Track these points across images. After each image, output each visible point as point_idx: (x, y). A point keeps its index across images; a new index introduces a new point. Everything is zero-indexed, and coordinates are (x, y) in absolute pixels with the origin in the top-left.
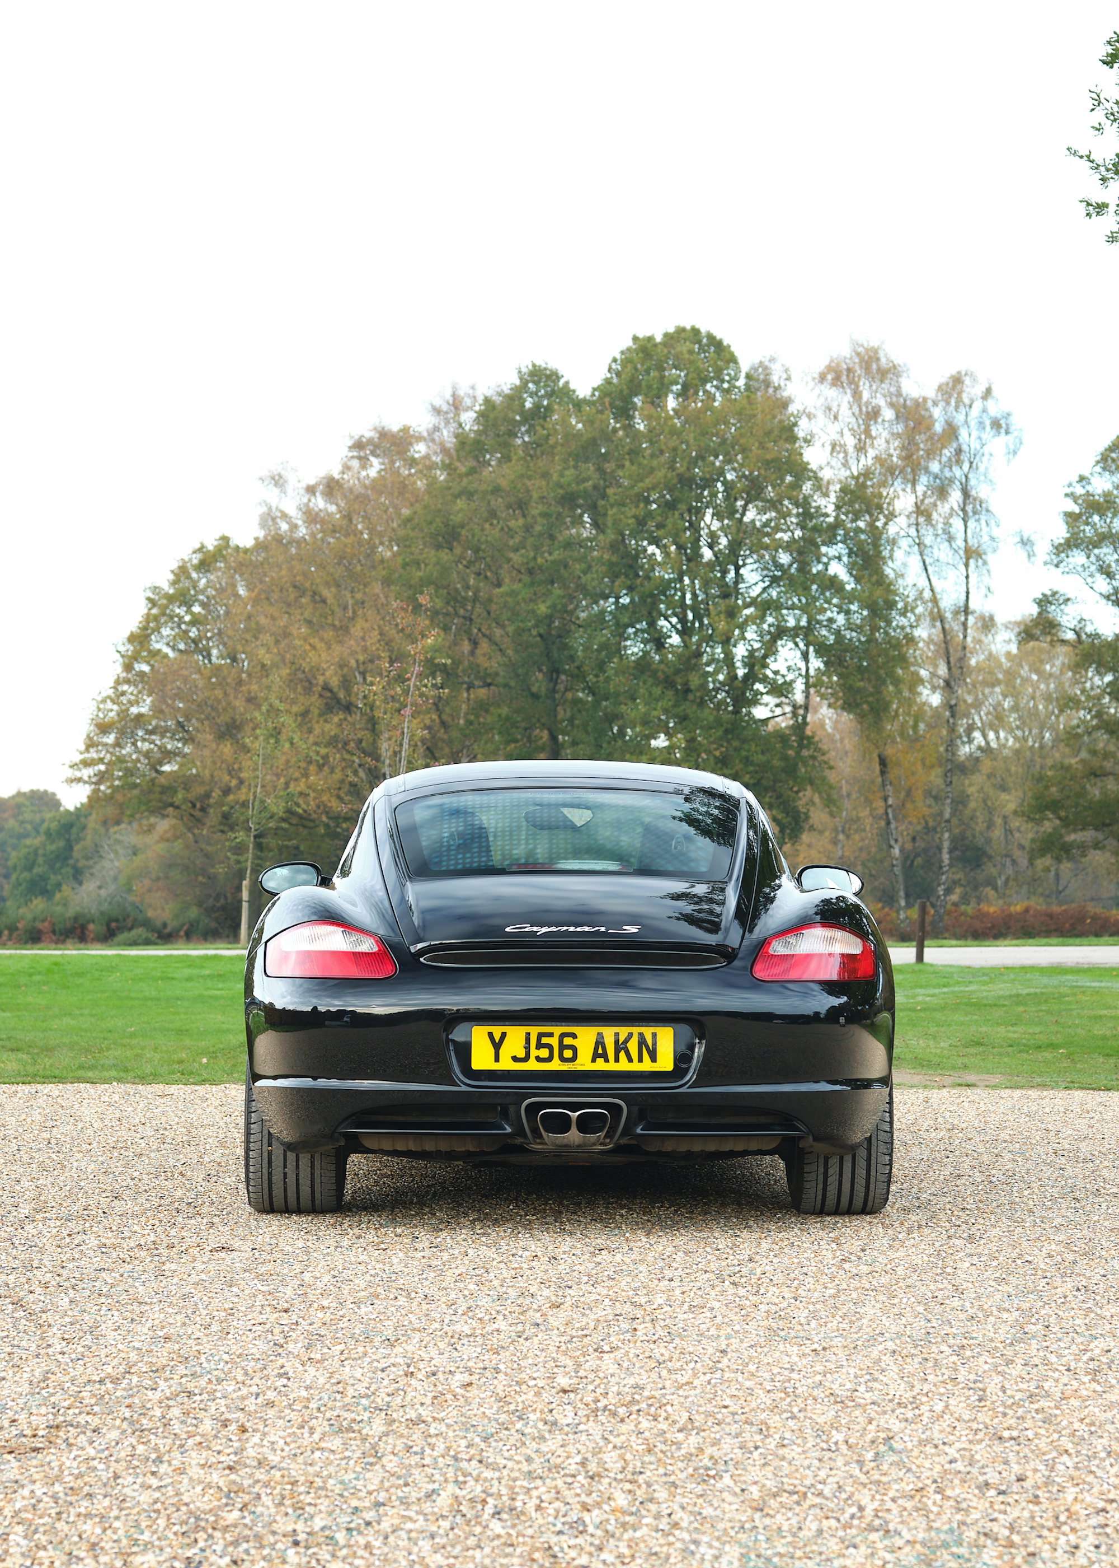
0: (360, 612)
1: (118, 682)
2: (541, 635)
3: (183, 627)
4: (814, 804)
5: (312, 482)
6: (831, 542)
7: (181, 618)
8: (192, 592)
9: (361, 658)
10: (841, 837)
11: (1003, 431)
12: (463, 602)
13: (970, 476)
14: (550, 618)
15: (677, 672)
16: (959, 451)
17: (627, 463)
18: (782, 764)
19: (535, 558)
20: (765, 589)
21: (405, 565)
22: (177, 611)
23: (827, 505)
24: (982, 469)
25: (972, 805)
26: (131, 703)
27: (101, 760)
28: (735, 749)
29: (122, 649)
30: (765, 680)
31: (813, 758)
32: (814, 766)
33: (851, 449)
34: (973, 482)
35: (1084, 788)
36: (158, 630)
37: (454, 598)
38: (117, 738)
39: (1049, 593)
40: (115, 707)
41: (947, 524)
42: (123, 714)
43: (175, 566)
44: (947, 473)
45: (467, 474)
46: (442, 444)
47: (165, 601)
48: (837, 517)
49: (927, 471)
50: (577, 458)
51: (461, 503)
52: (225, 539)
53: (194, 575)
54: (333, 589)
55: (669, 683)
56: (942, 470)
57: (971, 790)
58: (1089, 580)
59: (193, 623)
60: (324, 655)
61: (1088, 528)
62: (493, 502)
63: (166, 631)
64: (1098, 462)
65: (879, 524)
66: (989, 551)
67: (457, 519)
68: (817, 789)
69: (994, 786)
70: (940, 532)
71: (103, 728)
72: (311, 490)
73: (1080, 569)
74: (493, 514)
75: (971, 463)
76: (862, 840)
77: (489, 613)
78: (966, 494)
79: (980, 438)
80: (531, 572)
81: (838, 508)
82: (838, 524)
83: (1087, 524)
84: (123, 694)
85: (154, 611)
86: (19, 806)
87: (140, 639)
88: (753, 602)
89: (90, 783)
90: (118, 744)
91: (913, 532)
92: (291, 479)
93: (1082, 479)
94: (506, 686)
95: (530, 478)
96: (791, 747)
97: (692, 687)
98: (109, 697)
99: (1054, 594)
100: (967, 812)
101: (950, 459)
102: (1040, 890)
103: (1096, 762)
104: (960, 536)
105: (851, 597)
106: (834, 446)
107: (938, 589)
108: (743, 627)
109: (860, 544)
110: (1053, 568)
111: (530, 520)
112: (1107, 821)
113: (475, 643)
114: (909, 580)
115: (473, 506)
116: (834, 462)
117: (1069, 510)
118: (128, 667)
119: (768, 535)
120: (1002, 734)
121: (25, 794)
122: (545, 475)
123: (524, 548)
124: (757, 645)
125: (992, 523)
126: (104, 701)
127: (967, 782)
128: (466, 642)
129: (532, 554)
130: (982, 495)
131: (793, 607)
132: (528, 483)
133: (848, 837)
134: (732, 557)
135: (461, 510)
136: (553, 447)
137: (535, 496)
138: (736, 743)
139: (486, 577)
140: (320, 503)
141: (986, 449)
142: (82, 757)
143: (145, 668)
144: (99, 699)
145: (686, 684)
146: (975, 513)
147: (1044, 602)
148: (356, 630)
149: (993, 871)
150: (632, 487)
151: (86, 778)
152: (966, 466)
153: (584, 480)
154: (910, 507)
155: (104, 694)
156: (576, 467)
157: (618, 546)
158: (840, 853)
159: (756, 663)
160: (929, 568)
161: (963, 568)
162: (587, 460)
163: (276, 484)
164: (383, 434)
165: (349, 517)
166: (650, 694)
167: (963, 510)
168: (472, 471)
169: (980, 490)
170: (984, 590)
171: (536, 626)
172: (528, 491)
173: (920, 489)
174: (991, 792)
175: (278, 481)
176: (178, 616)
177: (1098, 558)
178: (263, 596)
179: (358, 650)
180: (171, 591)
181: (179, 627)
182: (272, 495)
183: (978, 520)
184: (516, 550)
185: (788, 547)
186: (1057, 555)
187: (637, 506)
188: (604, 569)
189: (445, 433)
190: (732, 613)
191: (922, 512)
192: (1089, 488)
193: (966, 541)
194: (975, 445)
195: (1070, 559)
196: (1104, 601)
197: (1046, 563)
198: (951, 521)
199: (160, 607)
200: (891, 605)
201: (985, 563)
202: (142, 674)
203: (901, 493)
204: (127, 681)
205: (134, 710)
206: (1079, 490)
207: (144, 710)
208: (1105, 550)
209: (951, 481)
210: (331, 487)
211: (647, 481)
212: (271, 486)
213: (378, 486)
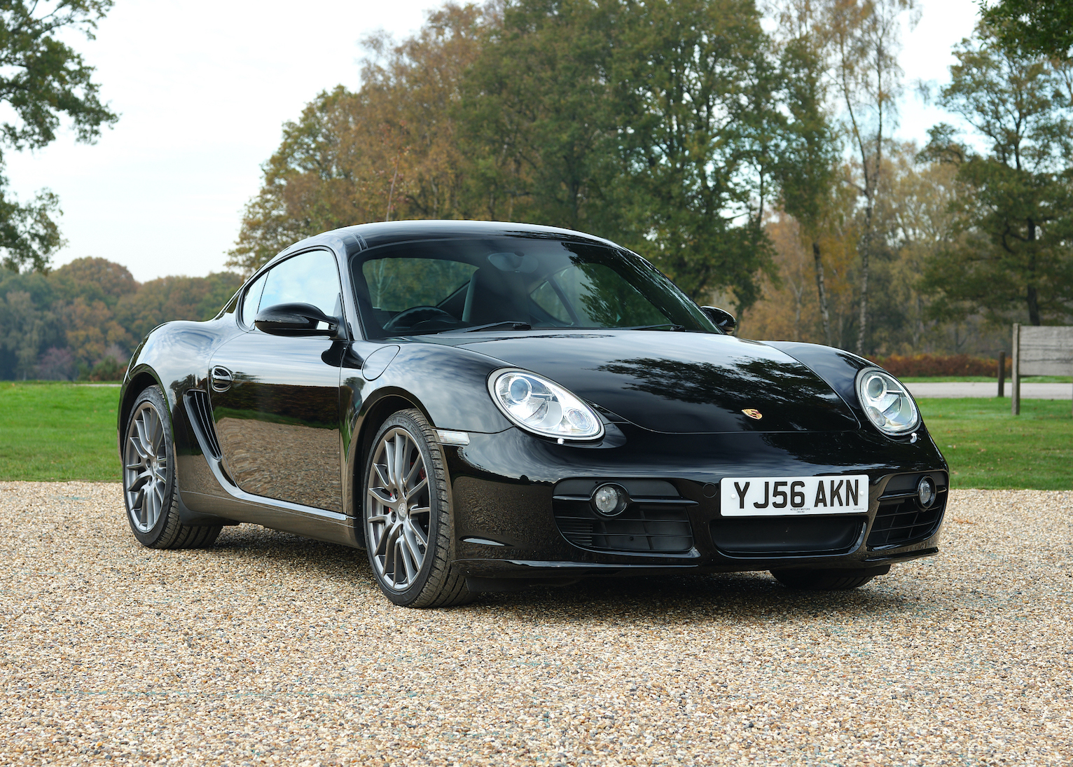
0: (434, 141)
1: (264, 192)
2: (565, 157)
3: (311, 152)
4: (763, 280)
5: (400, 44)
6: (777, 89)
7: (309, 146)
8: (317, 127)
9: (434, 174)
10: (799, 306)
11: (908, 6)
12: (508, 133)
13: (883, 39)
14: (571, 145)
15: (663, 184)
16: (875, 21)
17: (627, 31)
18: (739, 251)
19: (559, 100)
20: (729, 123)
21: (465, 106)
22: (306, 140)
23: (774, 60)
24: (892, 34)
25: (895, 282)
26: (273, 208)
27: (250, 249)
28: (706, 241)
29: (266, 168)
30: (728, 190)
31: (763, 247)
32: (763, 253)
33: (795, 19)
34: (885, 44)
35: (963, 268)
36: (291, 155)
37: (500, 130)
38: (263, 234)
39: (939, 125)
40: (261, 211)
41: (865, 75)
42: (267, 216)
43: (304, 107)
44: (867, 38)
45: (512, 39)
46: (495, 17)
47: (297, 133)
48: (783, 70)
49: (852, 35)
50: (591, 26)
51: (506, 61)
52: (341, 88)
53: (318, 114)
54: (415, 124)
55: (656, 192)
56: (863, 36)
57: (894, 272)
58: (968, 116)
59: (318, 148)
60: (407, 172)
61: (968, 78)
62: (529, 60)
63: (297, 155)
64: (976, 29)
65: (814, 75)
66: (897, 95)
67: (503, 71)
68: (766, 269)
69: (910, 268)
70: (860, 81)
71: (252, 225)
72: (399, 51)
73: (962, 108)
74: (529, 68)
75: (884, 30)
76: (814, 308)
77: (527, 140)
78: (880, 51)
79: (891, 11)
80: (558, 111)
81: (783, 63)
82: (783, 75)
83: (968, 74)
84: (268, 201)
85: (289, 141)
86: (213, 284)
87: (279, 161)
88: (720, 132)
89: (243, 266)
90: (264, 238)
91: (840, 81)
92: (386, 42)
93: (965, 41)
94: (538, 194)
95: (556, 41)
96: (747, 239)
97: (674, 195)
98: (257, 203)
99: (943, 126)
100: (891, 288)
101: (868, 27)
102: (944, 344)
103: (971, 251)
104: (876, 84)
105: (791, 129)
106: (782, 16)
107: (858, 123)
108: (711, 151)
109: (799, 89)
110: (941, 107)
111: (556, 72)
112: (981, 294)
113: (518, 163)
114: (837, 116)
115: (515, 62)
116: (782, 30)
117: (954, 64)
118: (270, 181)
119: (730, 82)
120: (917, 231)
121: (217, 275)
122: (567, 39)
123: (552, 93)
124: (721, 164)
125: (899, 74)
126: (253, 206)
127: (891, 266)
128: (513, 163)
129: (557, 97)
130: (892, 53)
131: (748, 136)
132: (555, 45)
133: (804, 306)
134: (703, 99)
135: (506, 65)
136: (574, 18)
137: (560, 54)
138: (705, 236)
139: (525, 114)
140: (406, 60)
141: (895, 19)
142: (237, 247)
143: (283, 182)
144: (250, 204)
145: (669, 192)
146: (886, 67)
147: (935, 132)
148: (432, 152)
149: (911, 331)
150: (632, 47)
151: (241, 262)
152: (880, 32)
153: (596, 43)
154: (839, 63)
155: (254, 201)
156: (589, 33)
157: (621, 92)
158: (798, 317)
159: (722, 177)
160: (853, 108)
161: (876, 107)
162: (599, 28)
163: (374, 47)
164: (454, 10)
165: (426, 71)
166: (643, 200)
167: (878, 65)
168: (516, 37)
169: (891, 50)
170: (892, 124)
171: (559, 150)
172: (554, 51)
173: (846, 49)
174: (908, 273)
175: (375, 44)
176: (306, 144)
177: (976, 100)
178: (364, 129)
179: (432, 168)
180: (302, 126)
181: (307, 152)
182: (372, 55)
183: (888, 73)
184: (546, 94)
185: (745, 91)
186: (945, 97)
187: (634, 62)
188: (609, 108)
189: (498, 9)
190: (703, 141)
191: (847, 66)
192: (970, 48)
193: (879, 88)
194: (887, 16)
195: (955, 101)
196: (979, 132)
197: (936, 104)
198: (869, 72)
199: (293, 137)
200: (822, 135)
201: (893, 104)
202: (281, 186)
203: (833, 52)
204: (270, 192)
205: (275, 213)
206: (963, 50)
207: (282, 213)
208: (980, 94)
209: (869, 43)
210: (414, 49)
211: (641, 43)
212: (371, 49)
213: (449, 48)
